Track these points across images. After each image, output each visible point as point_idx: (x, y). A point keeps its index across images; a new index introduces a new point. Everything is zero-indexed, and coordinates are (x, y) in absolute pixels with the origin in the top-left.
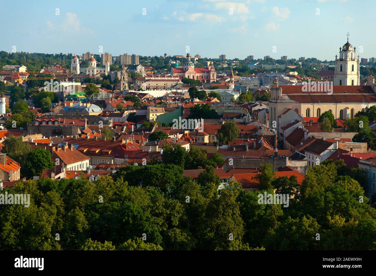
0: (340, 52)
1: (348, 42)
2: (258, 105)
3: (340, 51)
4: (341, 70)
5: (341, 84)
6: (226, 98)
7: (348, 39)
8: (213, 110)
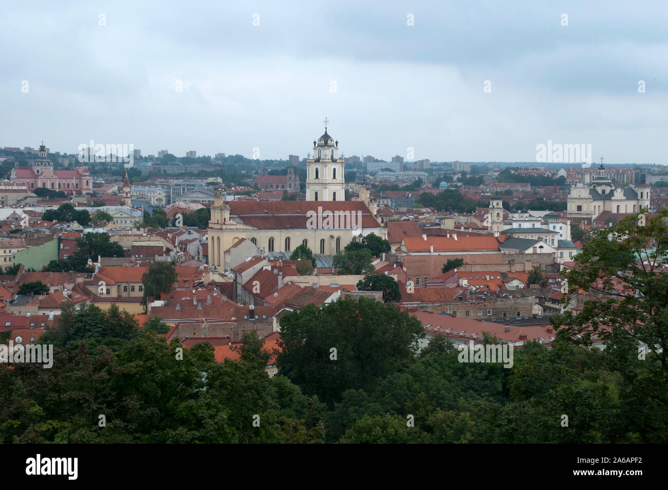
0: (315, 149)
1: (326, 133)
2: (185, 233)
3: (315, 146)
4: (317, 177)
5: (316, 198)
6: (126, 222)
7: (326, 128)
8: (115, 243)
